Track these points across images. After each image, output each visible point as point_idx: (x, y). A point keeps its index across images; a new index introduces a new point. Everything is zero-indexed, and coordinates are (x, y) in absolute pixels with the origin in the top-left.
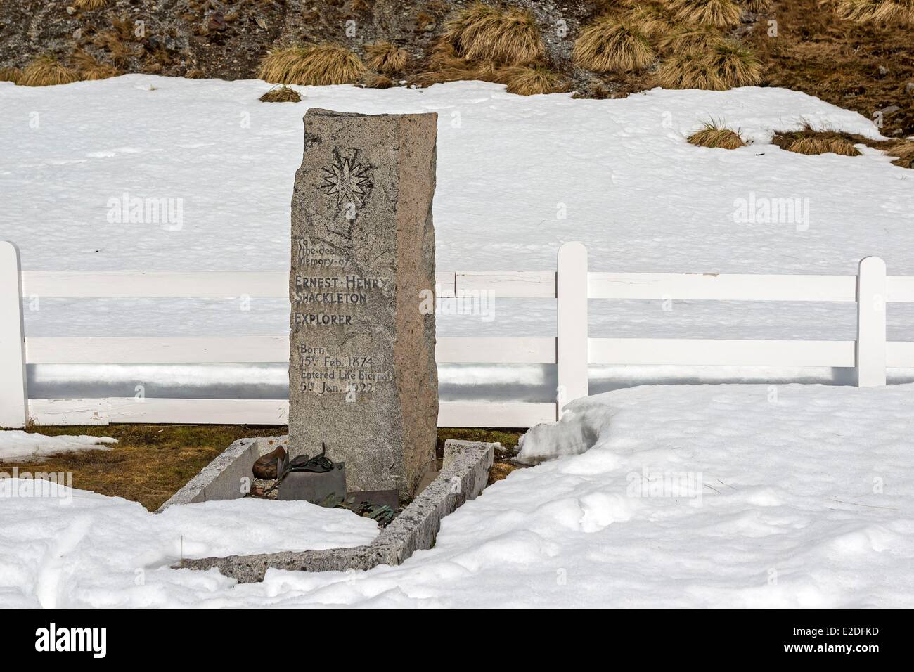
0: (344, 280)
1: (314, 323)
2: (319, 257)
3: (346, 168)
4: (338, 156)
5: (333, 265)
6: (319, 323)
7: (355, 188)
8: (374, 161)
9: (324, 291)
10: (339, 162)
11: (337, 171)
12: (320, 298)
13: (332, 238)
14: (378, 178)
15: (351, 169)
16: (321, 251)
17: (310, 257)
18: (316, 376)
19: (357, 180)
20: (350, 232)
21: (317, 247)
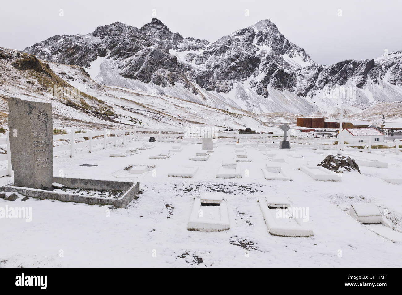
0: (45, 141)
1: (38, 152)
2: (39, 136)
3: (42, 114)
4: (39, 111)
5: (43, 137)
6: (39, 152)
7: (44, 119)
8: (48, 113)
9: (41, 144)
10: (40, 113)
11: (40, 115)
12: (40, 146)
13: (42, 131)
14: (49, 117)
15: (43, 115)
16: (40, 134)
17: (37, 136)
18: (39, 164)
19: (44, 117)
20: (46, 129)
21: (39, 133)
